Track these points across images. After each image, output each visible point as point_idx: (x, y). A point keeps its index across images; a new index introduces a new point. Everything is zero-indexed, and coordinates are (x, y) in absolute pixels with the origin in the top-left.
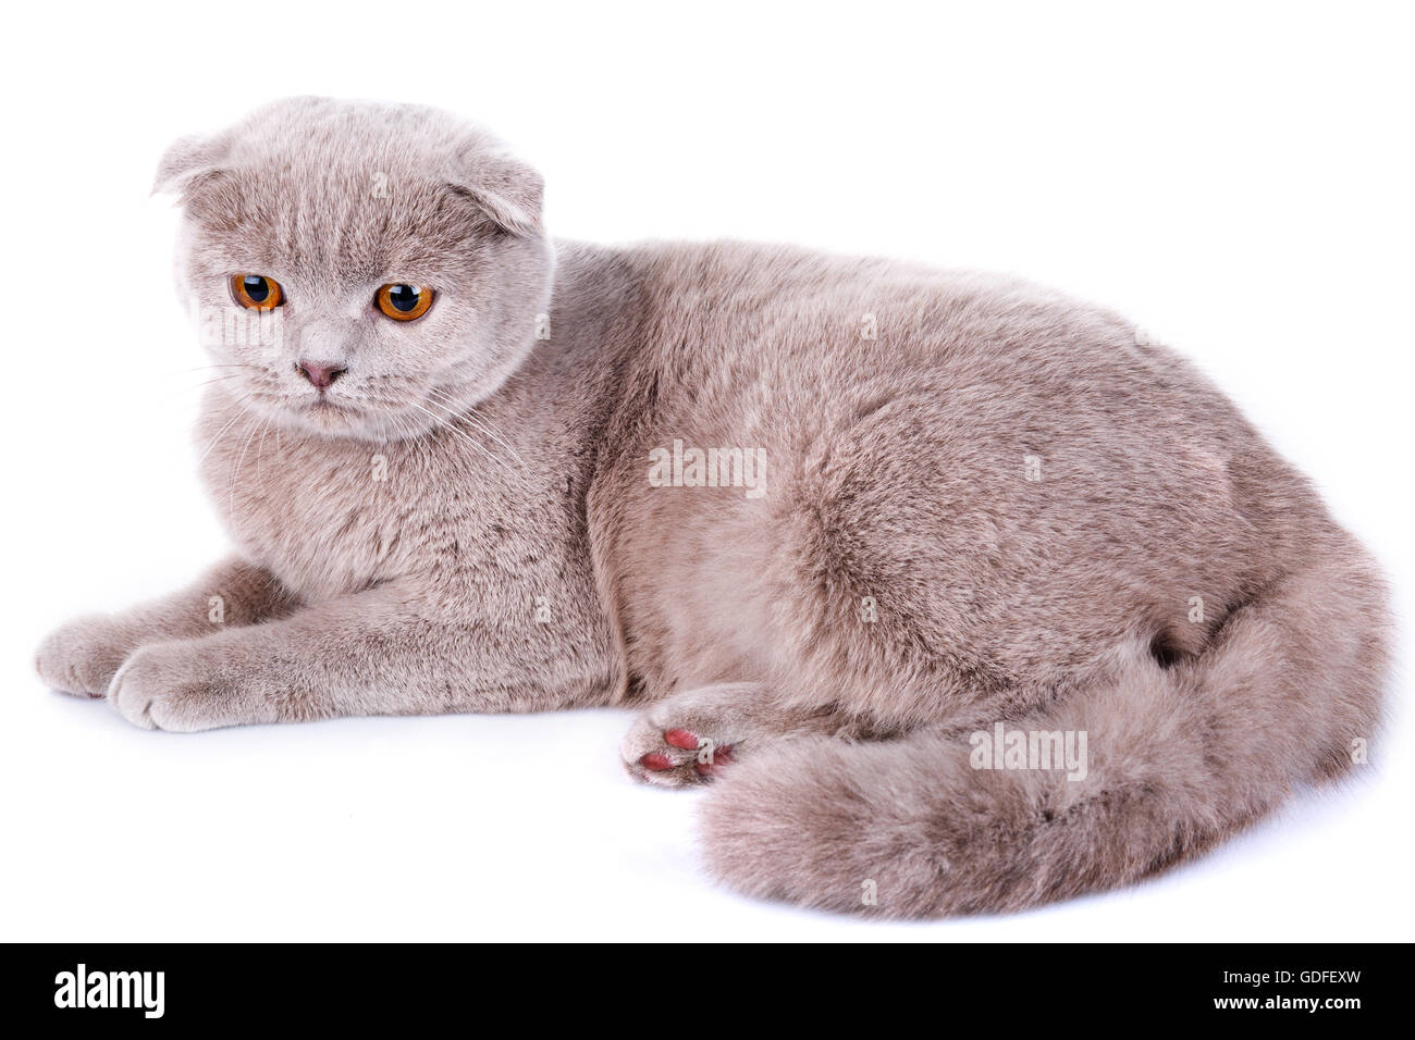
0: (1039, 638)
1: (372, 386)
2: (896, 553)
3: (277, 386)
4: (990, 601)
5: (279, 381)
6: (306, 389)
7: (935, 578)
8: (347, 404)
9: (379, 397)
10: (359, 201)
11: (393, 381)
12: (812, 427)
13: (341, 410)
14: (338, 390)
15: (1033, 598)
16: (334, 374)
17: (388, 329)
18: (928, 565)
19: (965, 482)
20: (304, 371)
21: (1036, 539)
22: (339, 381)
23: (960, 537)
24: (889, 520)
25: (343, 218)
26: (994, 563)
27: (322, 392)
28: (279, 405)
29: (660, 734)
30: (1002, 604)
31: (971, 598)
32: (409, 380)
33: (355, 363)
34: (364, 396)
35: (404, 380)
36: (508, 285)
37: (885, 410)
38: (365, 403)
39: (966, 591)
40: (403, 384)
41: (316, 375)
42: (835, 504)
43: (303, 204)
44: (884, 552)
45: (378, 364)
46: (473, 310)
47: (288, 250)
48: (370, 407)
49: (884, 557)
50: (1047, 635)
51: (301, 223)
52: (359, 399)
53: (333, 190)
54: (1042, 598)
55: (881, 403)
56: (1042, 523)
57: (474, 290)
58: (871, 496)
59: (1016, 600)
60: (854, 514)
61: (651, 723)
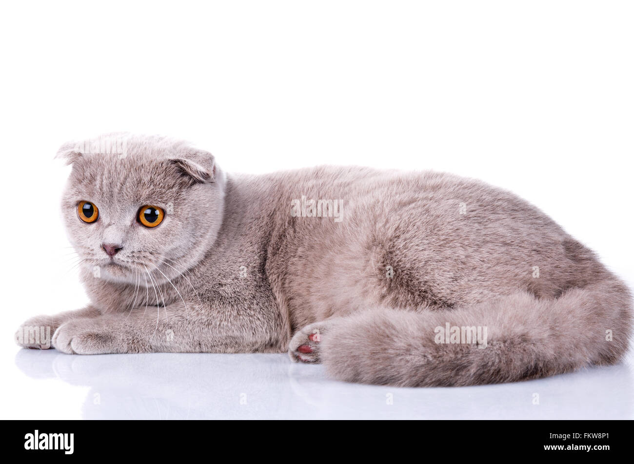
0: (482, 293)
1: (133, 256)
2: (420, 258)
3: (93, 255)
4: (461, 277)
5: (94, 252)
6: (104, 256)
7: (437, 268)
8: (122, 264)
9: (136, 260)
10: (130, 171)
11: (143, 253)
12: (378, 213)
13: (121, 267)
14: (119, 257)
15: (480, 277)
16: (117, 249)
17: (142, 231)
18: (435, 263)
19: (451, 231)
20: (104, 247)
21: (481, 256)
22: (119, 253)
23: (448, 252)
24: (417, 245)
25: (122, 179)
26: (464, 263)
27: (112, 258)
28: (94, 264)
29: (307, 336)
30: (466, 279)
31: (453, 276)
32: (151, 253)
33: (126, 245)
34: (130, 260)
35: (148, 253)
36: (196, 210)
37: (413, 205)
38: (130, 264)
39: (451, 274)
40: (148, 254)
41: (109, 249)
42: (391, 240)
43: (106, 172)
44: (415, 258)
45: (136, 246)
46: (179, 223)
47: (100, 191)
48: (133, 266)
49: (415, 260)
50: (486, 292)
51: (105, 181)
52: (128, 262)
53: (119, 167)
54: (483, 278)
55: (410, 203)
56: (484, 250)
57: (179, 213)
58: (408, 235)
59: (472, 278)
60: (400, 243)
61: (303, 333)
